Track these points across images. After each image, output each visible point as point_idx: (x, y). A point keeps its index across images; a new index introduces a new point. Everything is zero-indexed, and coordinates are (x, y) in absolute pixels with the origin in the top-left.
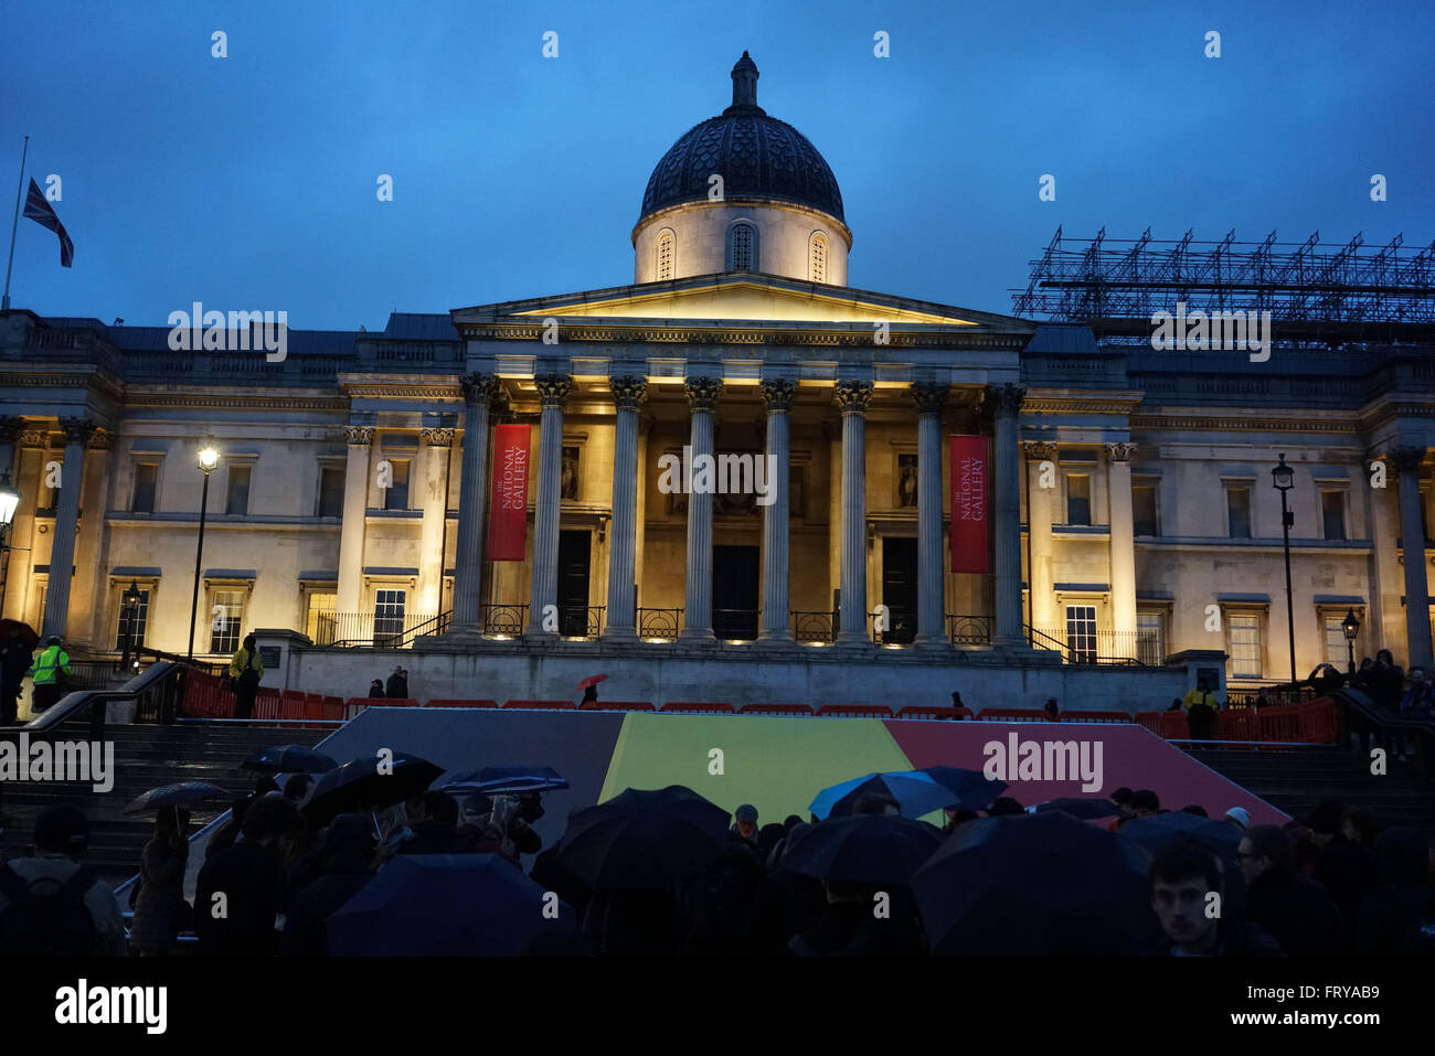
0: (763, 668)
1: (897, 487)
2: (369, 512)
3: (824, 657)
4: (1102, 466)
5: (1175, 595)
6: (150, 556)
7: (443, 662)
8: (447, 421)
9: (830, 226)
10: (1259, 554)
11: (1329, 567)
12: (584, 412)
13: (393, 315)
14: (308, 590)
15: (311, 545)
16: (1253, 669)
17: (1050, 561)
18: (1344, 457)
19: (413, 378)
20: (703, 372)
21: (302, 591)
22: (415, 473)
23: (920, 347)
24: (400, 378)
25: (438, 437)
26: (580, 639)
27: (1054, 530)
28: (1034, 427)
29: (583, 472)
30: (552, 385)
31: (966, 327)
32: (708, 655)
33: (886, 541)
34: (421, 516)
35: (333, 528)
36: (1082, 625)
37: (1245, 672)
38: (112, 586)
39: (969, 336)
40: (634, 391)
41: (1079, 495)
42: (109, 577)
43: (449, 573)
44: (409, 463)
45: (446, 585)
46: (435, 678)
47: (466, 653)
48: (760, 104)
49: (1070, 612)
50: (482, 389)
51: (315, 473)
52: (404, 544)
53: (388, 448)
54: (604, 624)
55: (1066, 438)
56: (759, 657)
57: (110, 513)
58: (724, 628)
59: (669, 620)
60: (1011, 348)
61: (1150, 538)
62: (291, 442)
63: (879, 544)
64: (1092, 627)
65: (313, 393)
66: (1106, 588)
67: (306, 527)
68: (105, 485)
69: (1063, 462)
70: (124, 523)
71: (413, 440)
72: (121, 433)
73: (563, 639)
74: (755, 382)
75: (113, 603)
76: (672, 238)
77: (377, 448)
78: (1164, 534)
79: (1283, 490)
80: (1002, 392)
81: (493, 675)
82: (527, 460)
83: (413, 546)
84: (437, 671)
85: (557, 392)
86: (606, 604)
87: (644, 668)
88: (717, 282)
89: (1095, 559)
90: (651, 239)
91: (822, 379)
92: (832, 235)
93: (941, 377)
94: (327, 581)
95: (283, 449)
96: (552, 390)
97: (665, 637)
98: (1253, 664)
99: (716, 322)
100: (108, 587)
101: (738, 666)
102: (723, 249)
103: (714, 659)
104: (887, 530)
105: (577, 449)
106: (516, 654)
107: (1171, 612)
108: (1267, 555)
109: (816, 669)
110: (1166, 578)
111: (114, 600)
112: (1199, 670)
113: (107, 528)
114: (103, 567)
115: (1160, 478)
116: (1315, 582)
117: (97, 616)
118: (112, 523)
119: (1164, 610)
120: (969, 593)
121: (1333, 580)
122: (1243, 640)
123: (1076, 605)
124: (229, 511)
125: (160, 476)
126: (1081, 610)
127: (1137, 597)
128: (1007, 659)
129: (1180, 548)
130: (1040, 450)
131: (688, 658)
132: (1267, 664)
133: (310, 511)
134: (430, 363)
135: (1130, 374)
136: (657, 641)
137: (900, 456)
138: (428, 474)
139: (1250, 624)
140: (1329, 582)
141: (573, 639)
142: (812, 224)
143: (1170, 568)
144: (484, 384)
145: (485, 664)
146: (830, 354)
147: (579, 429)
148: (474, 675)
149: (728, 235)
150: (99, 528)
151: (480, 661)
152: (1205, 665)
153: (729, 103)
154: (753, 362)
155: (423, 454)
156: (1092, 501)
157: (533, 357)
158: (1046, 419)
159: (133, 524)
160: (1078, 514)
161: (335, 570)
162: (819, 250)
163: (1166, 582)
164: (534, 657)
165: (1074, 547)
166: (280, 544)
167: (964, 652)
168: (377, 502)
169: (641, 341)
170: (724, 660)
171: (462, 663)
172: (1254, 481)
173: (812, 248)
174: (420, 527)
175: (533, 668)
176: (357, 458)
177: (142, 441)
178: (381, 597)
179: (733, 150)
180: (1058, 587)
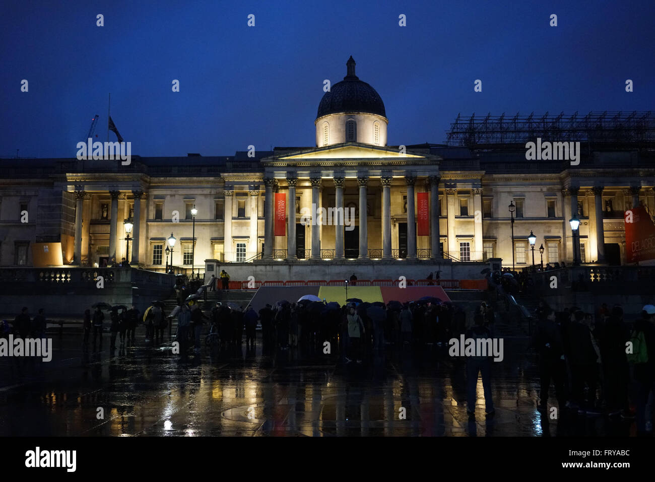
0: (360, 267)
1: (403, 207)
2: (233, 218)
3: (378, 263)
4: (472, 196)
5: (498, 237)
6: (162, 234)
7: (263, 268)
8: (257, 188)
9: (380, 119)
10: (525, 223)
11: (549, 227)
12: (301, 185)
13: (237, 152)
14: (213, 243)
15: (214, 229)
16: (523, 261)
17: (454, 228)
18: (555, 189)
19: (245, 174)
20: (339, 175)
21: (212, 244)
22: (247, 205)
23: (407, 165)
24: (241, 174)
25: (254, 193)
26: (303, 260)
27: (456, 218)
28: (449, 184)
29: (302, 204)
30: (292, 181)
31: (423, 158)
32: (343, 263)
33: (400, 224)
34: (250, 219)
35: (220, 223)
36: (465, 249)
37: (521, 262)
38: (151, 244)
39: (422, 161)
40: (317, 182)
41: (465, 205)
42: (149, 241)
43: (260, 237)
44: (245, 202)
45: (259, 241)
46: (260, 273)
47: (269, 265)
48: (356, 75)
49: (461, 244)
50: (270, 183)
51: (214, 206)
52: (244, 228)
53: (238, 197)
54: (311, 255)
55: (460, 187)
56: (358, 263)
57: (148, 221)
58: (348, 255)
59: (331, 253)
60: (436, 164)
61: (489, 218)
62: (205, 195)
63: (397, 225)
64: (469, 249)
65: (212, 179)
66: (472, 236)
67: (212, 223)
68: (146, 211)
69: (459, 195)
70: (153, 223)
71: (246, 194)
72: (150, 194)
73: (298, 260)
74: (356, 177)
75: (151, 250)
76: (328, 125)
77: (234, 197)
78: (494, 217)
79: (512, 212)
80: (433, 179)
81: (278, 271)
82: (285, 204)
83: (247, 229)
84: (261, 270)
85: (293, 183)
86: (311, 248)
87: (323, 268)
88: (342, 146)
89: (469, 227)
90: (321, 125)
91: (376, 175)
92: (381, 122)
93: (414, 174)
94: (221, 240)
95: (203, 198)
96: (292, 182)
97: (330, 258)
98: (524, 259)
99: (343, 159)
100: (149, 244)
101: (353, 267)
102: (345, 129)
103: (344, 265)
104: (400, 221)
105: (300, 197)
106: (285, 265)
107: (496, 243)
108: (529, 223)
109: (375, 267)
110: (494, 232)
111: (151, 249)
112: (494, 264)
113: (147, 225)
114: (147, 238)
115: (492, 199)
116: (545, 231)
117: (146, 254)
118: (149, 223)
119: (494, 242)
120: (426, 240)
121: (550, 231)
122: (520, 251)
123: (463, 242)
124: (186, 218)
125: (163, 207)
126: (465, 244)
127: (483, 238)
128: (434, 262)
129: (499, 221)
130: (451, 191)
131: (336, 264)
132: (528, 259)
133: (213, 217)
134: (250, 169)
135: (481, 163)
136: (327, 260)
137: (404, 196)
138: (251, 206)
139: (523, 246)
140: (549, 232)
141: (301, 260)
142: (373, 119)
143: (496, 228)
144: (271, 181)
145: (275, 268)
146: (379, 168)
147: (299, 191)
148: (272, 271)
149: (346, 125)
150: (145, 225)
151: (274, 267)
152: (495, 262)
153: (345, 75)
154: (354, 171)
155: (249, 198)
156: (468, 208)
157: (285, 172)
158: (453, 181)
159: (156, 223)
160: (464, 212)
161: (222, 236)
162: (377, 127)
163: (494, 233)
164: (290, 266)
165: (463, 223)
166: (204, 229)
167: (421, 260)
168: (235, 214)
169: (319, 166)
170: (348, 265)
171: (268, 268)
172: (524, 198)
173: (374, 127)
174: (250, 222)
175: (290, 269)
176: (228, 200)
177: (157, 197)
178: (238, 245)
179: (347, 95)
180: (457, 236)
